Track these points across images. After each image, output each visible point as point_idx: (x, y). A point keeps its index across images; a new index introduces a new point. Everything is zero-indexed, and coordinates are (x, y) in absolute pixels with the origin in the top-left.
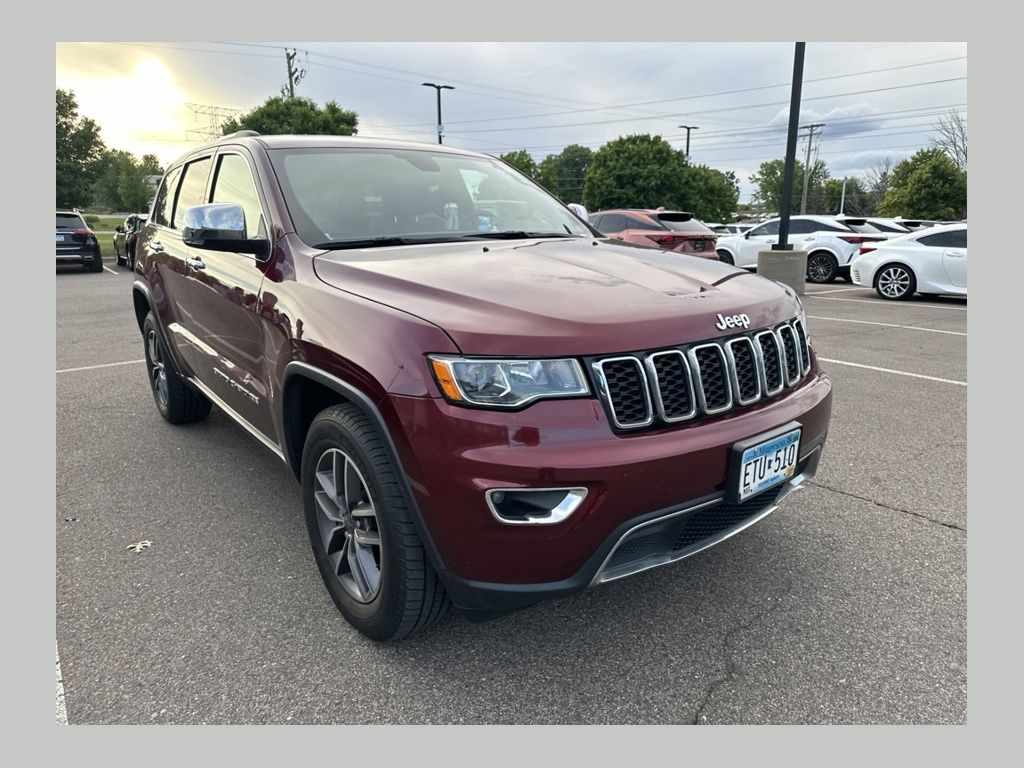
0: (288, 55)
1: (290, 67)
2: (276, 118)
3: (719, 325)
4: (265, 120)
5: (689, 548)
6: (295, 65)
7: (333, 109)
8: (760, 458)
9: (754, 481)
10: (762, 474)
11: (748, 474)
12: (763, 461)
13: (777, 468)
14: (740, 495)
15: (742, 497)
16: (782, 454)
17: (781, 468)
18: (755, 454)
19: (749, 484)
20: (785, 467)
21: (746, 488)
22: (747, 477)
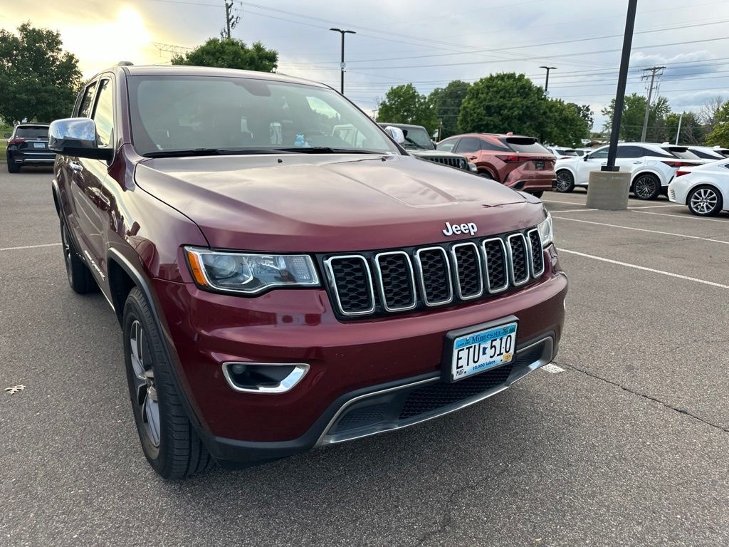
0: (227, 4)
1: (228, 15)
2: (213, 54)
3: (445, 231)
4: (204, 56)
5: (415, 417)
6: (233, 12)
7: (258, 48)
8: (473, 345)
9: (468, 365)
10: (476, 360)
11: (461, 358)
12: (477, 347)
13: (493, 354)
14: (453, 376)
15: (455, 377)
16: (497, 343)
17: (498, 355)
18: (468, 342)
19: (462, 367)
20: (502, 354)
21: (459, 370)
22: (459, 361)
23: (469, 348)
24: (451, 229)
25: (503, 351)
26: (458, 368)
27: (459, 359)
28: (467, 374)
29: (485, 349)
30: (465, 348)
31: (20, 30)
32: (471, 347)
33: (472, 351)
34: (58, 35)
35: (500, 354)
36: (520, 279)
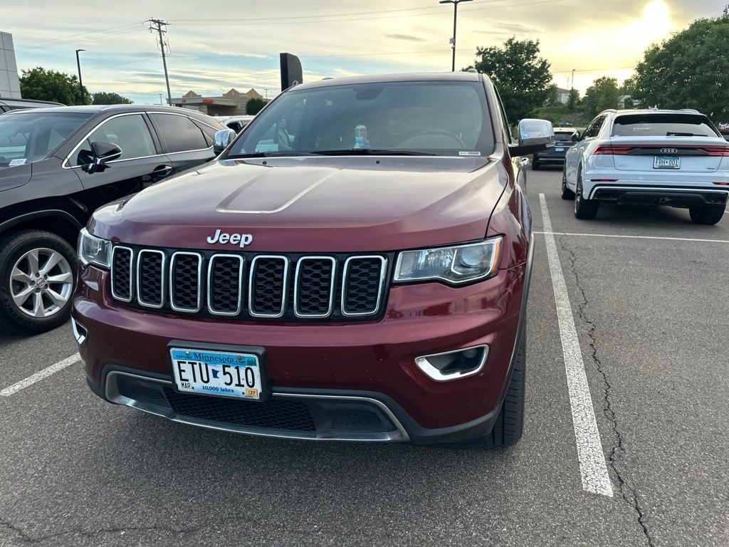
3: (209, 240)
9: (195, 381)
10: (205, 379)
11: (184, 371)
12: (203, 367)
13: (229, 382)
14: (177, 386)
15: (180, 388)
16: (232, 370)
17: (236, 385)
18: (188, 356)
19: (187, 380)
20: (243, 386)
21: (185, 382)
22: (182, 373)
23: (192, 364)
24: (219, 237)
25: (244, 382)
26: (182, 379)
27: (181, 371)
28: (195, 391)
29: (215, 373)
30: (187, 361)
31: (506, 45)
32: (196, 364)
33: (197, 367)
34: (538, 43)
35: (239, 385)
36: (316, 311)
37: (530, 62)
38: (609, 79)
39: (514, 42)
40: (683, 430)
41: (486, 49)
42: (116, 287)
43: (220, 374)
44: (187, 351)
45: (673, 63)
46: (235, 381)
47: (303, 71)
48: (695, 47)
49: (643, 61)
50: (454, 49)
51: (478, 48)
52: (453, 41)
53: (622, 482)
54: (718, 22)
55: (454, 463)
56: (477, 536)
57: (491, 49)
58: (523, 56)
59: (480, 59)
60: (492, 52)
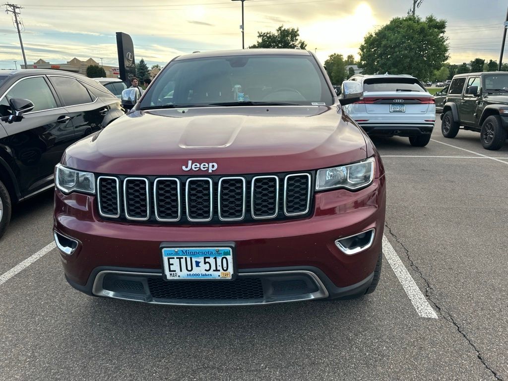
3: (184, 168)
8: (184, 257)
9: (181, 271)
10: (189, 268)
11: (172, 264)
12: (189, 260)
13: (208, 269)
14: (166, 276)
15: (169, 277)
16: (211, 260)
17: (214, 271)
18: (177, 253)
19: (175, 271)
20: (219, 271)
21: (172, 273)
22: (171, 266)
23: (180, 259)
24: (191, 166)
25: (219, 268)
26: (170, 271)
27: (170, 265)
28: (181, 278)
29: (198, 264)
30: (175, 257)
31: (278, 31)
32: (182, 258)
33: (183, 261)
34: (298, 30)
35: (216, 270)
36: (266, 214)
37: (294, 43)
38: (338, 55)
39: (283, 29)
40: (460, 273)
41: (264, 33)
42: (103, 208)
43: (202, 264)
44: (176, 249)
45: (382, 45)
46: (213, 267)
47: (134, 46)
48: (394, 35)
49: (363, 43)
50: (243, 33)
51: (259, 32)
52: (242, 27)
53: (440, 309)
54: (406, 20)
55: (335, 310)
56: (369, 355)
57: (267, 33)
58: (289, 38)
59: (260, 40)
60: (268, 35)
